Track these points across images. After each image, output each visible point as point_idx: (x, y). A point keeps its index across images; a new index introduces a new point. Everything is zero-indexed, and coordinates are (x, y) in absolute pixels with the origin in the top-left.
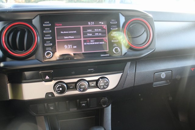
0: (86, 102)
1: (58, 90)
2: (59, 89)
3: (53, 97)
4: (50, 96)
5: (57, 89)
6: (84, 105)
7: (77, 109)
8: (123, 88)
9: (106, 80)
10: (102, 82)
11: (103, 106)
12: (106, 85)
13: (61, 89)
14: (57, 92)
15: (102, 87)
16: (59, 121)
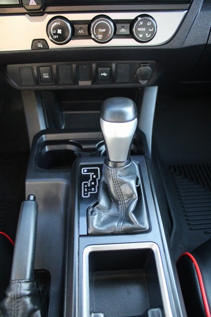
0: (109, 69)
1: (54, 34)
2: (57, 31)
3: (45, 50)
4: (40, 46)
5: (53, 30)
6: (105, 74)
7: (92, 83)
8: (184, 46)
9: (150, 21)
10: (141, 23)
11: (140, 81)
12: (149, 33)
13: (59, 31)
14: (52, 37)
15: (141, 36)
16: (64, 113)
